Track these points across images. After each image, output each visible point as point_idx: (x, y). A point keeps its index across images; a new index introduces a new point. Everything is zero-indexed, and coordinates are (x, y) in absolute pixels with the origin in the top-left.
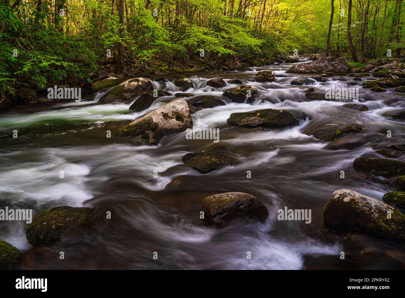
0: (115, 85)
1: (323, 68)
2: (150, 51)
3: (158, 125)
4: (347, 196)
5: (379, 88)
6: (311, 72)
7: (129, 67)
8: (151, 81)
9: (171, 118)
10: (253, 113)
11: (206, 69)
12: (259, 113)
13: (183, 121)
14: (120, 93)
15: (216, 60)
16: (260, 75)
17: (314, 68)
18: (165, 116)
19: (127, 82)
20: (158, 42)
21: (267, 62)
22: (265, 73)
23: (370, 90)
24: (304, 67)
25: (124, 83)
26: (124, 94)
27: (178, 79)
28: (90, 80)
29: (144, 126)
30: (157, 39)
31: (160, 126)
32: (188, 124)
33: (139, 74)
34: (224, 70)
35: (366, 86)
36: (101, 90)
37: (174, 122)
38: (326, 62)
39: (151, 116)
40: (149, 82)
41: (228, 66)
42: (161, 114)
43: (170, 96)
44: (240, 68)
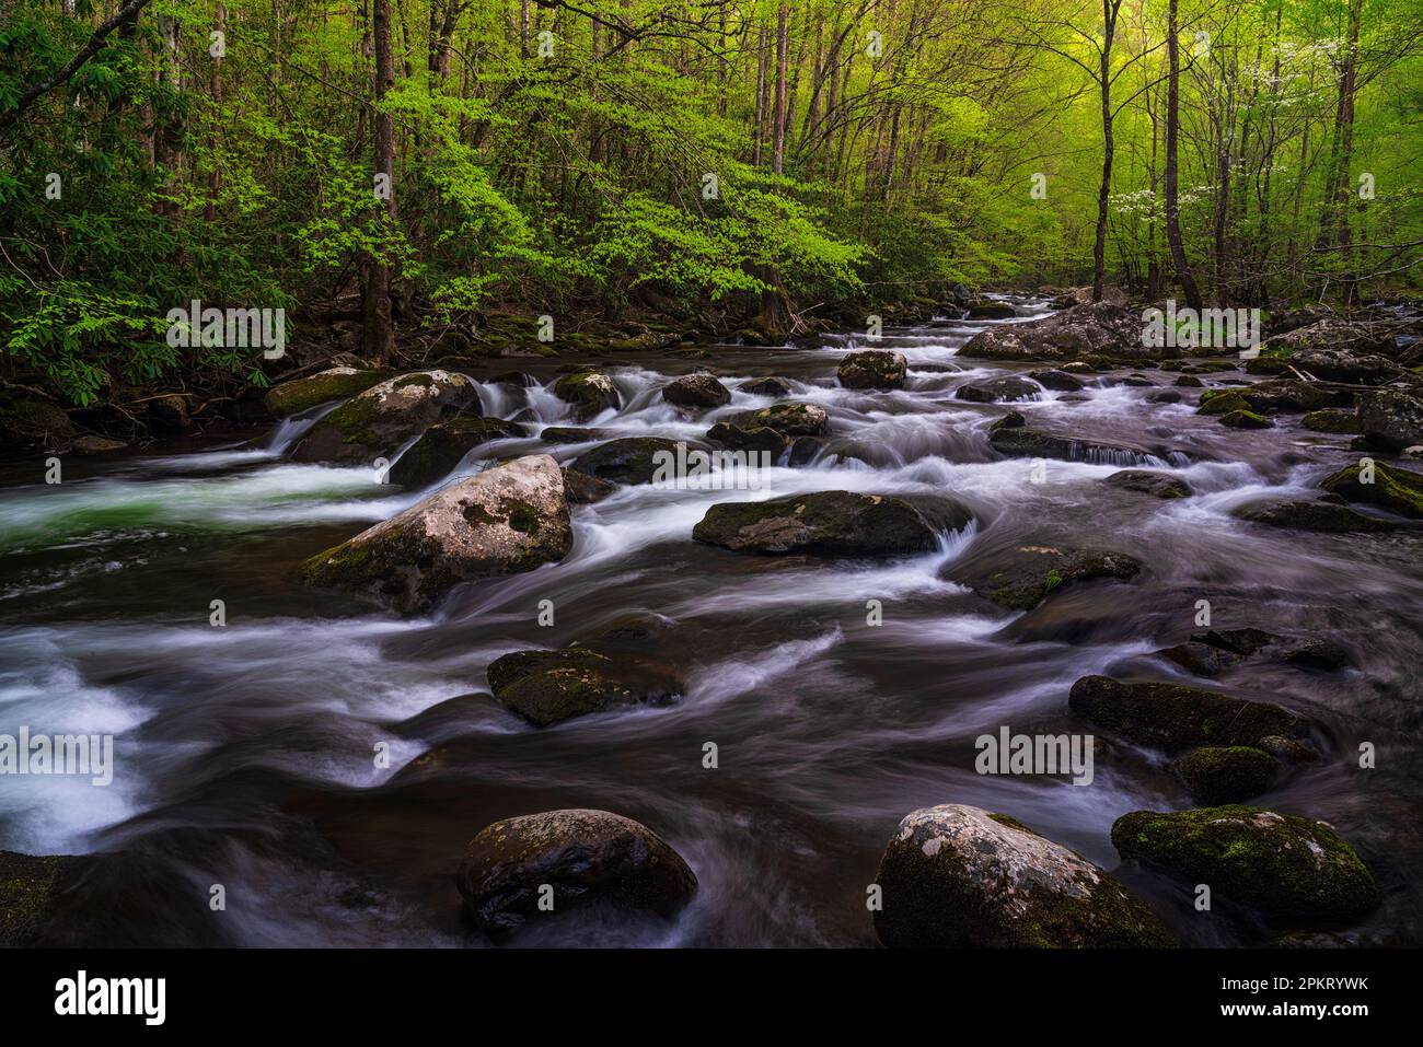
0: (346, 397)
1: (1080, 340)
2: (478, 281)
3: (440, 545)
4: (932, 836)
5: (1246, 417)
6: (1039, 354)
7: (414, 332)
8: (474, 382)
9: (491, 521)
10: (783, 506)
11: (687, 337)
12: (803, 507)
13: (534, 532)
14: (361, 424)
15: (725, 307)
16: (854, 365)
17: (1049, 341)
18: (473, 513)
19: (389, 386)
20: (506, 250)
21: (905, 315)
22: (871, 359)
23: (1220, 421)
24: (1017, 336)
25: (378, 389)
26: (373, 427)
27: (570, 377)
28: (263, 379)
29: (393, 549)
30: (505, 242)
31: (448, 549)
32: (552, 543)
33: (443, 355)
34: (750, 341)
35: (1208, 407)
36: (295, 410)
37: (503, 533)
38: (1091, 320)
39: (421, 512)
40: (469, 385)
41: (761, 331)
42: (459, 506)
43: (525, 436)
44: (805, 336)
